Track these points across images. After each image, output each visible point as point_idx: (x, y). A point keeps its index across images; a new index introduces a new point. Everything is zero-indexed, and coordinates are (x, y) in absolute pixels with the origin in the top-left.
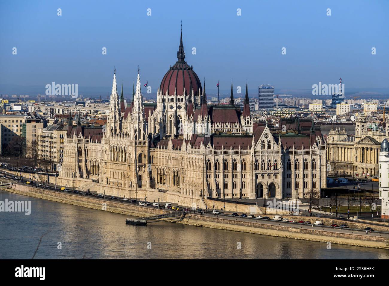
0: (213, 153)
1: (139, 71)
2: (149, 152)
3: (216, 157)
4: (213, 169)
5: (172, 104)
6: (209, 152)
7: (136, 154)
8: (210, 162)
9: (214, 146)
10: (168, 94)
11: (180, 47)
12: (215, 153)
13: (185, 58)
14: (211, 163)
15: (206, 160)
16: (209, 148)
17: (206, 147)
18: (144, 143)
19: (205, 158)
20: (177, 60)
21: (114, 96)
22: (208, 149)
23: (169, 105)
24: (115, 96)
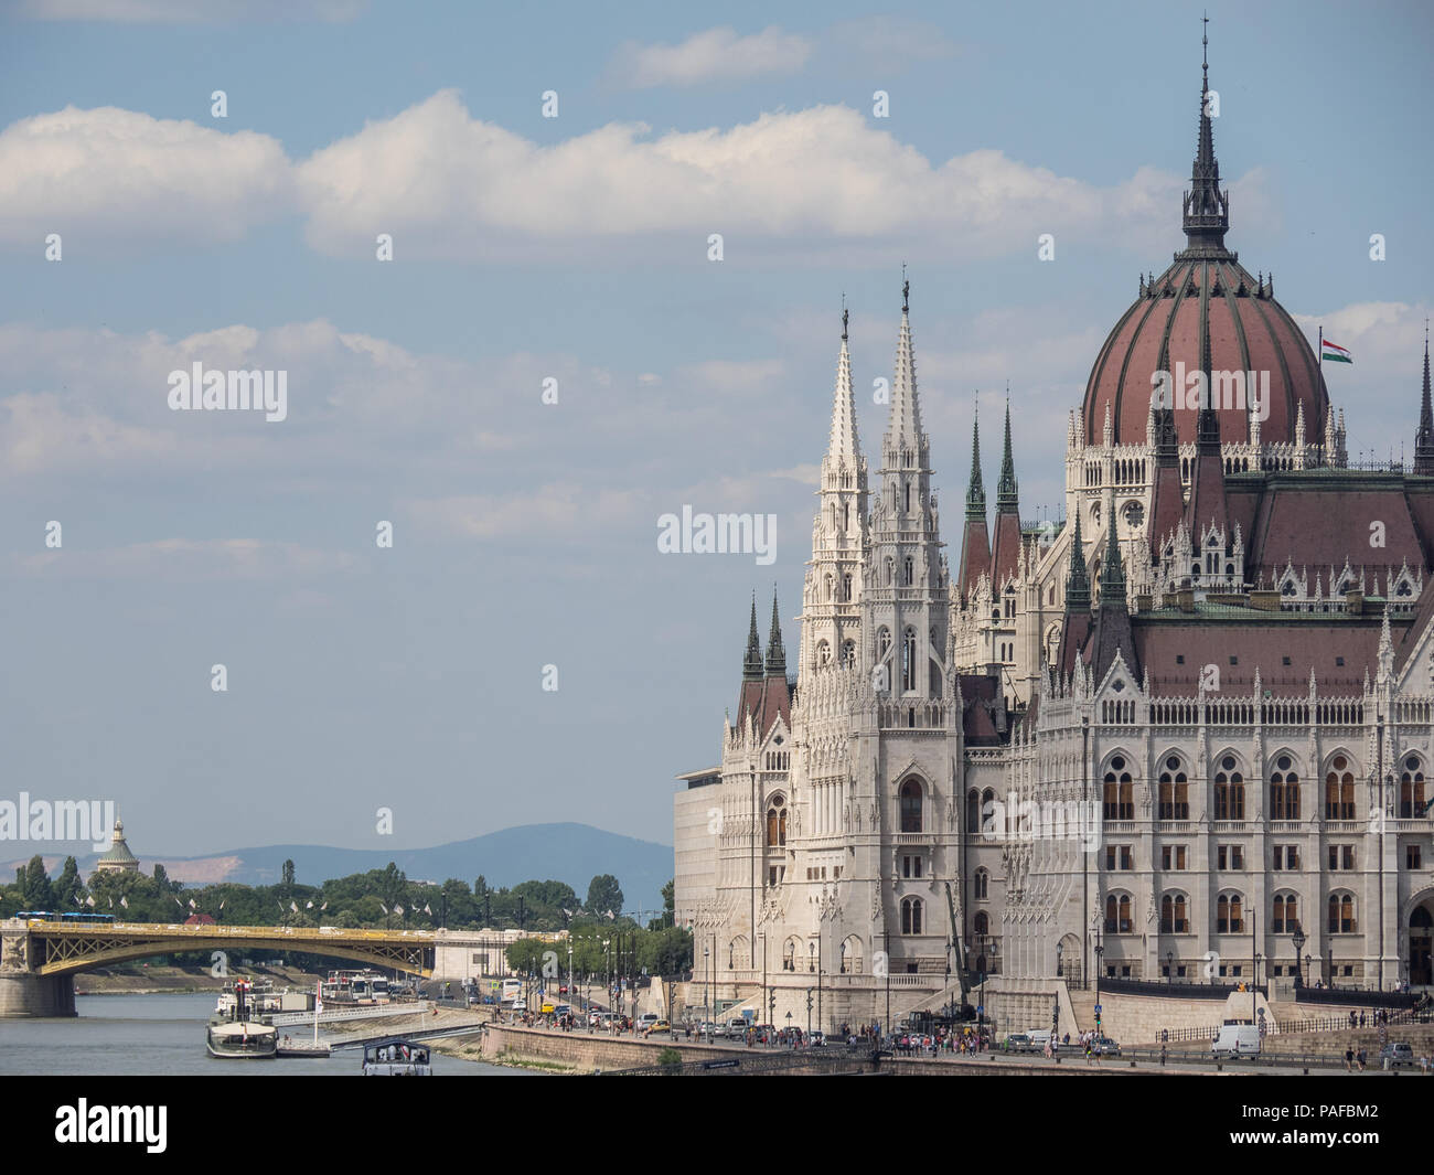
0: (1142, 719)
1: (906, 295)
2: (965, 767)
3: (1163, 746)
4: (1143, 816)
5: (1132, 496)
6: (1118, 712)
7: (880, 778)
8: (1124, 771)
9: (1146, 679)
10: (1116, 440)
11: (1195, 165)
12: (1155, 714)
13: (1225, 229)
14: (1135, 775)
15: (1095, 759)
16: (1118, 686)
17: (1097, 685)
18: (936, 716)
19: (1090, 747)
20: (1182, 243)
21: (835, 465)
22: (1113, 695)
23: (1120, 502)
24: (843, 465)
